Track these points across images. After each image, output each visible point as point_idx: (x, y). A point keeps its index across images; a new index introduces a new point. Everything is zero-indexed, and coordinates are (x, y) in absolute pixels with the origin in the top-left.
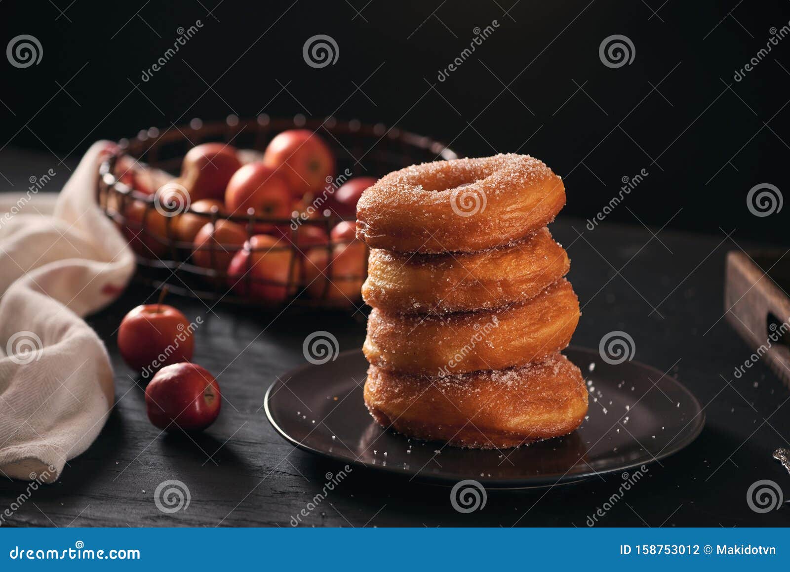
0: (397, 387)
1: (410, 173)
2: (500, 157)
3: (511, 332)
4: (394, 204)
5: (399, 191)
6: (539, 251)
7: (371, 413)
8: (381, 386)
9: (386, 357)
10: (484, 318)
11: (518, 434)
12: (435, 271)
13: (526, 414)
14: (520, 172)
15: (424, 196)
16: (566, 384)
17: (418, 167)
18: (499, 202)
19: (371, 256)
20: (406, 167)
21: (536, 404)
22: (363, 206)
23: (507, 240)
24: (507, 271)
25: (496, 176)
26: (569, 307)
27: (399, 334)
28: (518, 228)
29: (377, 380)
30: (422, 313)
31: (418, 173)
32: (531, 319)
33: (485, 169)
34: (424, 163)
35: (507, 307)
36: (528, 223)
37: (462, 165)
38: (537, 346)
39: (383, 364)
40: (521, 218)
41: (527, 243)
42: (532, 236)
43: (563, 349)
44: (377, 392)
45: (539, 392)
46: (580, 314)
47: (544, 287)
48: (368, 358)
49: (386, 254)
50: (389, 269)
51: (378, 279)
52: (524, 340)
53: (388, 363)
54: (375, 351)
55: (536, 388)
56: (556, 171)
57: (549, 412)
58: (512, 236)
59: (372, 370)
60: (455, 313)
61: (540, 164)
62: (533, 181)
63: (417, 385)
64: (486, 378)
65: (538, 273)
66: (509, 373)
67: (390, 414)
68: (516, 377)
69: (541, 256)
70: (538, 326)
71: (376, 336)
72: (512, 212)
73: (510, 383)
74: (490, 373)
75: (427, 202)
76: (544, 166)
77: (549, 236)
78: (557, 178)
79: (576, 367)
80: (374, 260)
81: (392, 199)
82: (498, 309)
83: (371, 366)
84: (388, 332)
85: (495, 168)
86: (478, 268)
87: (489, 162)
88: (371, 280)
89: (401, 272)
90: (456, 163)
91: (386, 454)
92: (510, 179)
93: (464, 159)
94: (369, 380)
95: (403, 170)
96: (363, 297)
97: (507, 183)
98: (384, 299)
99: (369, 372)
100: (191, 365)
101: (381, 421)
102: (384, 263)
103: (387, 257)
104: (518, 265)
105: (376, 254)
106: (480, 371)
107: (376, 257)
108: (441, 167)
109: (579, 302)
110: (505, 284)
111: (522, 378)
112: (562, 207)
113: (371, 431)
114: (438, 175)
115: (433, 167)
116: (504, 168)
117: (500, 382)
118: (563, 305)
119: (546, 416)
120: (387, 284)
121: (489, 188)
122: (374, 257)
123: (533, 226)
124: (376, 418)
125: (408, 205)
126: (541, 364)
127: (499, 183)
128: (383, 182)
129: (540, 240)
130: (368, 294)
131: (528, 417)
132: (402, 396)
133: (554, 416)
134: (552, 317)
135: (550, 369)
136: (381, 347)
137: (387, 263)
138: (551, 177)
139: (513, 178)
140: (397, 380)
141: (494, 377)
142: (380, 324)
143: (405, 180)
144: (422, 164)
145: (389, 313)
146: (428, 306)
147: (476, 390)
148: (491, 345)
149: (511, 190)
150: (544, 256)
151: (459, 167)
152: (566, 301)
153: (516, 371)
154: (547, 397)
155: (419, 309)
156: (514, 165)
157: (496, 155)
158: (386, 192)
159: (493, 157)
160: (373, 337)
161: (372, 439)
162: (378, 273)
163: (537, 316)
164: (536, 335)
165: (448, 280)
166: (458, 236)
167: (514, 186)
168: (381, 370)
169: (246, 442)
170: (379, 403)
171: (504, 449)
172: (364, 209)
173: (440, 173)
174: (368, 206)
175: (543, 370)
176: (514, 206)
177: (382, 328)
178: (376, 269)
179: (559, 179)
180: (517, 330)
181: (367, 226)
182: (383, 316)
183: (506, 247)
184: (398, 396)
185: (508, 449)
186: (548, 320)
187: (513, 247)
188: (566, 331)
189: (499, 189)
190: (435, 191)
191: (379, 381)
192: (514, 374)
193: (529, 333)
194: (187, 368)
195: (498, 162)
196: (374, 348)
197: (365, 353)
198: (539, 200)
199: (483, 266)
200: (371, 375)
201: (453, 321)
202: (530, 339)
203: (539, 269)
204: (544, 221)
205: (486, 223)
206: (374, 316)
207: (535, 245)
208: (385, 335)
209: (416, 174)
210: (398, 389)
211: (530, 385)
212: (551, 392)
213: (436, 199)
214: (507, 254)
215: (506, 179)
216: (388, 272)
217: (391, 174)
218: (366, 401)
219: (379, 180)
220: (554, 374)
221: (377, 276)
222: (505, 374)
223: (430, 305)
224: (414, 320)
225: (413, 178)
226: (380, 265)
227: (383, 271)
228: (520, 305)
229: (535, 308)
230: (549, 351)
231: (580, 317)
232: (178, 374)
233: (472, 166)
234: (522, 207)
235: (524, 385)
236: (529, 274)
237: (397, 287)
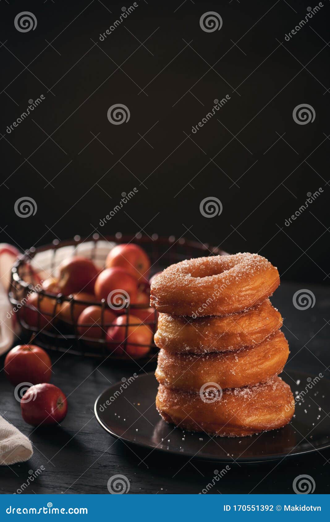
0: (176, 398)
1: (183, 266)
2: (239, 255)
3: (246, 364)
4: (174, 286)
5: (176, 277)
6: (263, 314)
7: (160, 414)
8: (166, 398)
9: (169, 380)
10: (229, 356)
11: (251, 428)
12: (199, 327)
13: (256, 415)
14: (251, 266)
15: (192, 281)
16: (281, 396)
17: (189, 261)
18: (238, 285)
19: (160, 317)
20: (181, 261)
21: (262, 409)
22: (154, 287)
23: (243, 308)
24: (243, 327)
25: (236, 268)
26: (282, 349)
27: (177, 366)
28: (250, 301)
29: (164, 394)
30: (191, 353)
31: (188, 266)
32: (258, 356)
33: (230, 263)
34: (193, 259)
35: (243, 349)
36: (256, 298)
37: (215, 260)
38: (262, 373)
39: (167, 384)
40: (252, 295)
41: (255, 309)
42: (259, 305)
43: (279, 374)
44: (164, 402)
45: (263, 402)
46: (289, 352)
47: (266, 337)
48: (158, 380)
49: (169, 316)
50: (171, 325)
51: (164, 332)
52: (255, 370)
53: (170, 383)
54: (162, 376)
55: (262, 399)
56: (274, 264)
57: (270, 414)
58: (246, 306)
59: (161, 387)
60: (211, 353)
61: (264, 260)
62: (258, 270)
63: (188, 398)
64: (231, 393)
65: (262, 328)
66: (245, 390)
67: (172, 415)
68: (250, 392)
69: (264, 317)
70: (263, 361)
71: (163, 367)
72: (246, 291)
73: (245, 396)
74: (233, 390)
75: (193, 285)
76: (266, 261)
77: (270, 304)
78: (274, 269)
79: (287, 385)
80: (161, 319)
81: (172, 282)
82: (238, 350)
83: (160, 385)
84: (170, 365)
85: (236, 262)
86: (226, 326)
87: (233, 258)
88: (160, 332)
89: (178, 327)
90: (212, 259)
91: (169, 441)
92: (245, 270)
93: (217, 256)
94: (159, 394)
95: (180, 263)
96: (155, 342)
97: (243, 273)
98: (167, 344)
99: (159, 388)
100: (49, 385)
101: (167, 420)
102: (167, 321)
103: (169, 318)
104: (250, 323)
105: (163, 316)
106: (227, 389)
107: (162, 318)
108: (203, 261)
109: (288, 345)
110: (242, 335)
111: (253, 393)
112: (277, 287)
113: (160, 426)
114: (201, 267)
115: (198, 261)
116: (242, 262)
117: (240, 395)
118: (278, 347)
119: (268, 417)
120: (169, 335)
121: (232, 276)
122: (161, 317)
123: (259, 299)
124: (163, 418)
125: (182, 287)
126: (265, 384)
127: (238, 273)
128: (167, 271)
129: (264, 307)
130: (158, 340)
131: (257, 417)
132: (179, 405)
133: (274, 416)
134: (272, 355)
135: (271, 386)
136: (166, 374)
137: (169, 322)
138: (271, 268)
139: (247, 270)
140: (176, 395)
141: (236, 392)
142: (166, 359)
143: (180, 270)
144: (191, 259)
145: (171, 353)
146: (195, 349)
147: (225, 401)
148: (233, 373)
149: (245, 277)
150: (266, 318)
151: (214, 261)
152: (280, 344)
153: (249, 388)
154: (268, 404)
155: (189, 351)
156: (247, 261)
157: (237, 254)
158: (169, 278)
159: (235, 255)
160: (161, 367)
161: (161, 431)
162: (164, 328)
163: (262, 354)
164: (261, 366)
165: (207, 333)
166: (213, 306)
167: (247, 275)
168: (166, 388)
169: (83, 433)
170: (165, 408)
171: (242, 437)
172: (155, 289)
173: (202, 266)
174: (157, 287)
175: (266, 388)
176: (247, 287)
177: (167, 361)
178: (162, 325)
179: (276, 269)
180: (250, 363)
181: (157, 299)
182: (167, 354)
183: (243, 312)
184: (177, 404)
185: (245, 437)
186: (269, 357)
187: (247, 312)
188: (280, 363)
189: (238, 277)
190: (199, 278)
191: (165, 395)
192: (248, 390)
193: (257, 365)
194: (46, 387)
195: (238, 258)
196: (162, 374)
197: (156, 376)
198: (263, 283)
199: (229, 324)
200: (160, 390)
201: (210, 358)
202: (258, 369)
203: (263, 326)
204: (266, 296)
205: (230, 298)
206: (162, 353)
207: (260, 311)
208: (168, 367)
209: (187, 266)
210: (176, 400)
211: (258, 397)
212: (271, 402)
213: (199, 283)
214: (243, 316)
215: (242, 270)
216: (170, 327)
217: (172, 266)
218: (157, 407)
219: (165, 269)
220: (273, 390)
221: (163, 330)
222: (242, 391)
223: (196, 348)
224: (186, 357)
225: (186, 269)
226: (165, 323)
227: (167, 327)
228: (252, 348)
229: (261, 349)
230: (270, 375)
231: (289, 354)
232: (41, 391)
233: (222, 261)
234: (253, 288)
235: (255, 397)
236: (257, 329)
237: (175, 337)
